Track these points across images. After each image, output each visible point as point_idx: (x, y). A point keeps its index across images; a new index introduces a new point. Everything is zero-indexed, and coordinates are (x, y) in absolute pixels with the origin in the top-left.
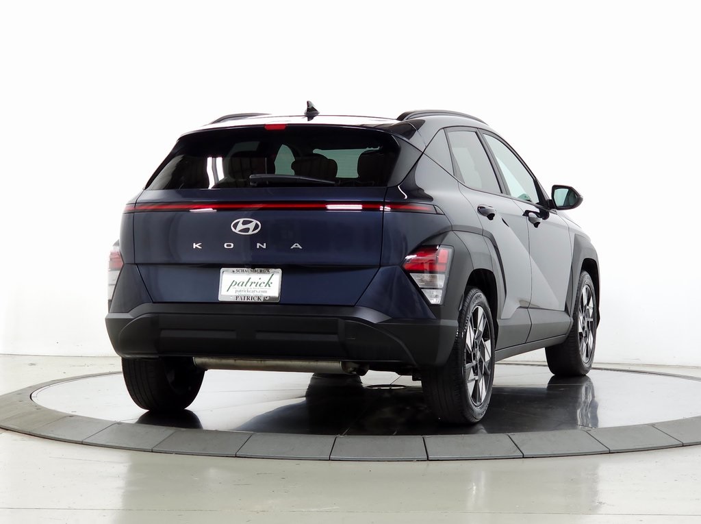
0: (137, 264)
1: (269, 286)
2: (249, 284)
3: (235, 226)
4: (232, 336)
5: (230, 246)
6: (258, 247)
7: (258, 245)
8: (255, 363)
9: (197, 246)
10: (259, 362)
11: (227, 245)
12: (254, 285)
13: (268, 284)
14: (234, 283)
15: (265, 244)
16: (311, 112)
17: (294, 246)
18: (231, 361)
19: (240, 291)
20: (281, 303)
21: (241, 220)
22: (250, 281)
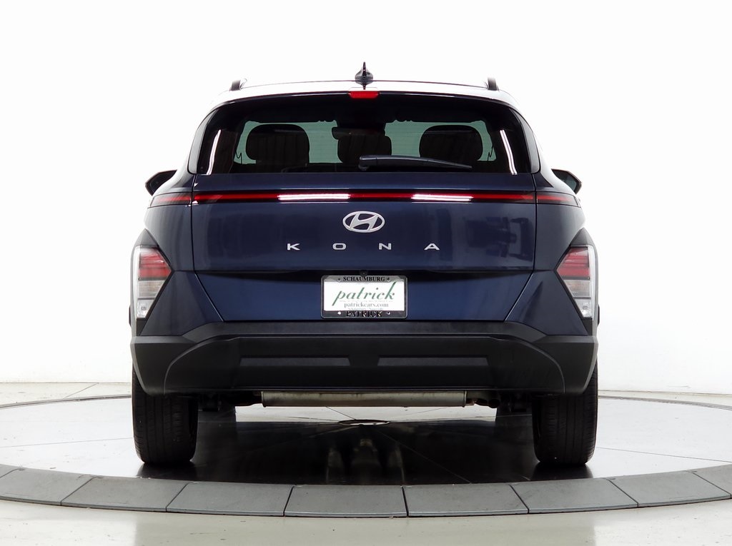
0: (195, 272)
1: (391, 297)
2: (363, 295)
3: (349, 222)
4: (343, 362)
5: (342, 246)
6: (380, 248)
7: (381, 246)
8: (348, 396)
9: (293, 247)
10: (355, 395)
11: (337, 246)
12: (369, 297)
13: (389, 295)
14: (341, 295)
15: (390, 245)
16: (365, 78)
17: (428, 247)
18: (315, 396)
19: (351, 305)
20: (409, 319)
21: (357, 214)
22: (364, 292)
